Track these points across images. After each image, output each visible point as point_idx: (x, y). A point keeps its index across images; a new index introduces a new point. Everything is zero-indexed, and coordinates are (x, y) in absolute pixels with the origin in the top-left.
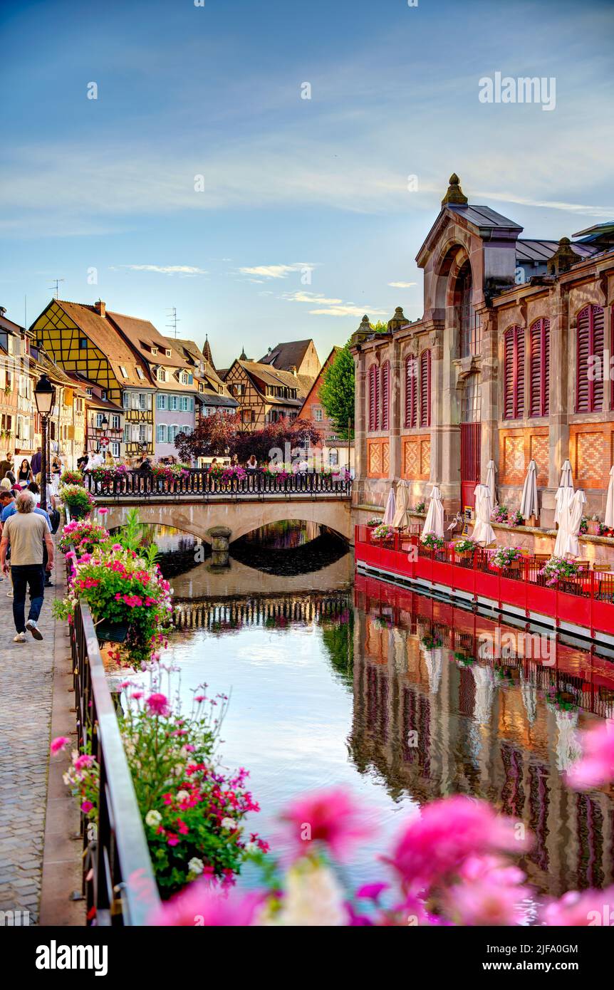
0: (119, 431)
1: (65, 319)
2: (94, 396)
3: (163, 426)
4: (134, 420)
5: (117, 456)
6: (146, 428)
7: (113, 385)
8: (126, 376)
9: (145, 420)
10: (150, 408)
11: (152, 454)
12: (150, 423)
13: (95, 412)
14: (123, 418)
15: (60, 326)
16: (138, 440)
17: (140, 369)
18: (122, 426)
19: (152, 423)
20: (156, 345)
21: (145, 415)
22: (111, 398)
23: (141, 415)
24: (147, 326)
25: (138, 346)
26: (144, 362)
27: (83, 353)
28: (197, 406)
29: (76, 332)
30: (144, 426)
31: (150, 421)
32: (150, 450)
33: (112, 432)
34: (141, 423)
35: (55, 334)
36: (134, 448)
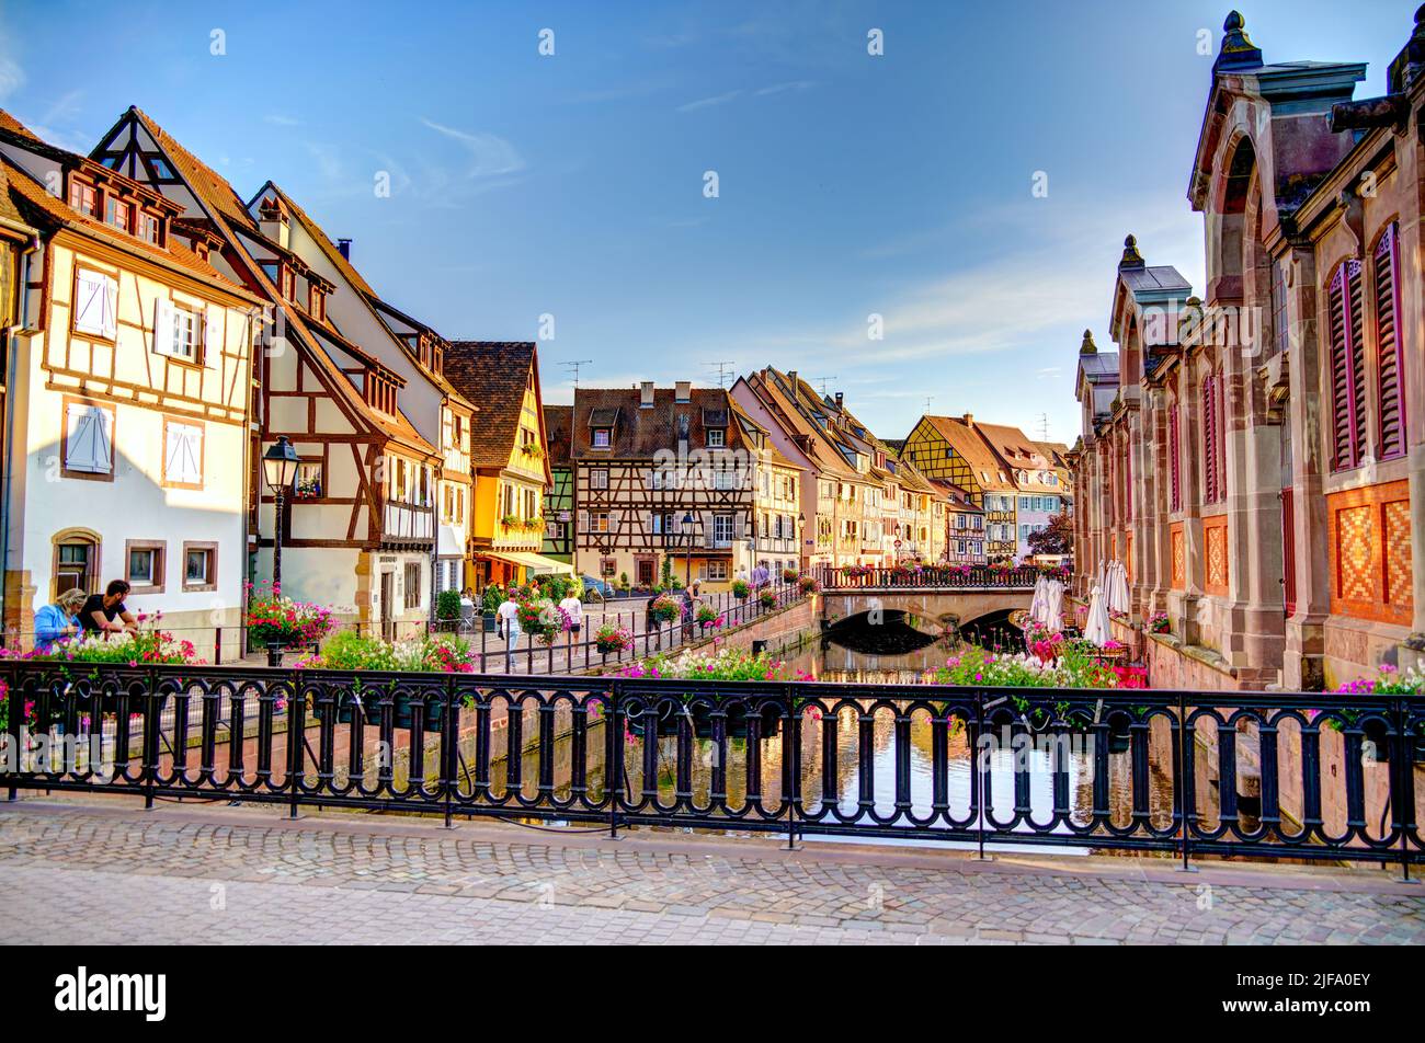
0: (981, 531)
1: (934, 433)
2: (956, 499)
3: (1026, 526)
4: (996, 521)
6: (1008, 528)
7: (975, 489)
8: (987, 480)
9: (1006, 520)
10: (1012, 508)
11: (1014, 551)
12: (1012, 523)
13: (955, 514)
14: (984, 519)
15: (930, 438)
16: (1000, 538)
17: (1003, 475)
18: (984, 527)
19: (1015, 523)
20: (1021, 450)
21: (1007, 516)
22: (973, 502)
23: (1002, 516)
24: (1016, 432)
25: (1002, 453)
26: (1007, 467)
27: (949, 461)
28: (1063, 505)
29: (943, 443)
30: (1006, 526)
31: (1012, 521)
32: (1013, 547)
33: (974, 531)
34: (1003, 523)
35: (926, 446)
36: (996, 546)
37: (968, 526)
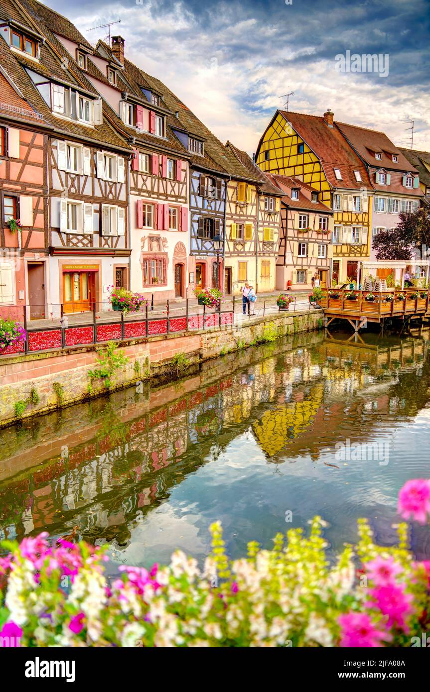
0: (327, 233)
1: (287, 128)
4: (346, 222)
5: (324, 257)
6: (361, 230)
8: (339, 178)
9: (358, 221)
10: (365, 209)
11: (366, 256)
12: (365, 226)
13: (296, 213)
14: (331, 220)
15: (283, 134)
16: (350, 241)
17: (357, 173)
18: (331, 228)
19: (368, 226)
20: (384, 151)
21: (360, 218)
22: (323, 200)
23: (354, 217)
25: (362, 151)
26: (365, 166)
27: (300, 157)
29: (295, 139)
30: (358, 229)
31: (365, 224)
32: (365, 251)
33: (318, 233)
34: (355, 225)
35: (279, 143)
36: (345, 249)
37: (311, 227)
